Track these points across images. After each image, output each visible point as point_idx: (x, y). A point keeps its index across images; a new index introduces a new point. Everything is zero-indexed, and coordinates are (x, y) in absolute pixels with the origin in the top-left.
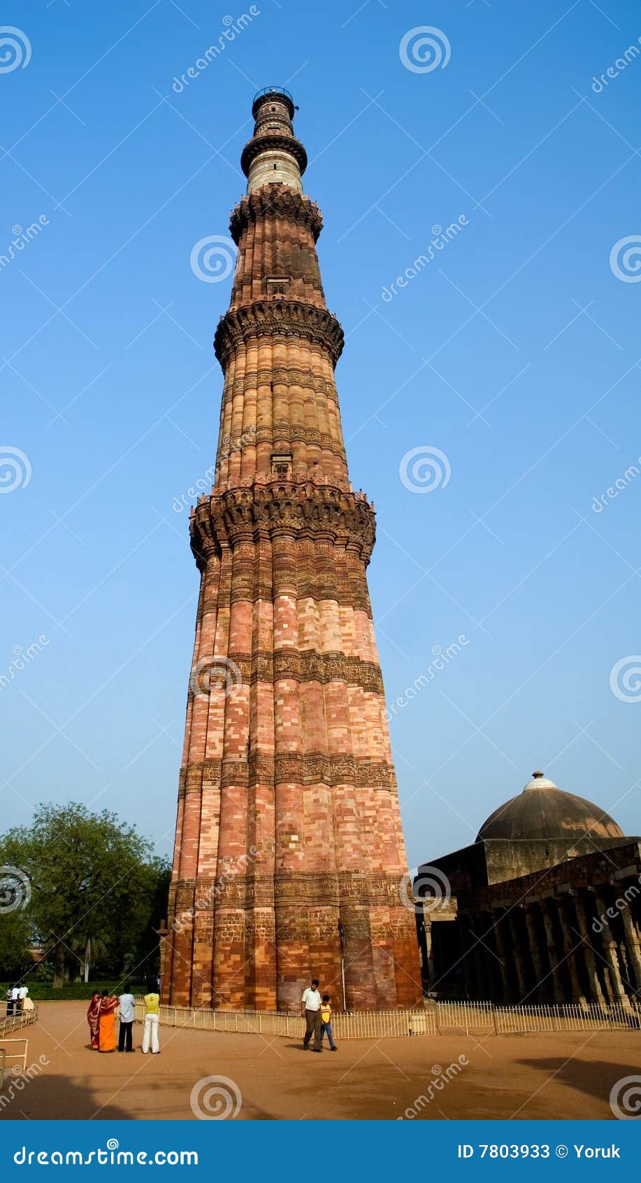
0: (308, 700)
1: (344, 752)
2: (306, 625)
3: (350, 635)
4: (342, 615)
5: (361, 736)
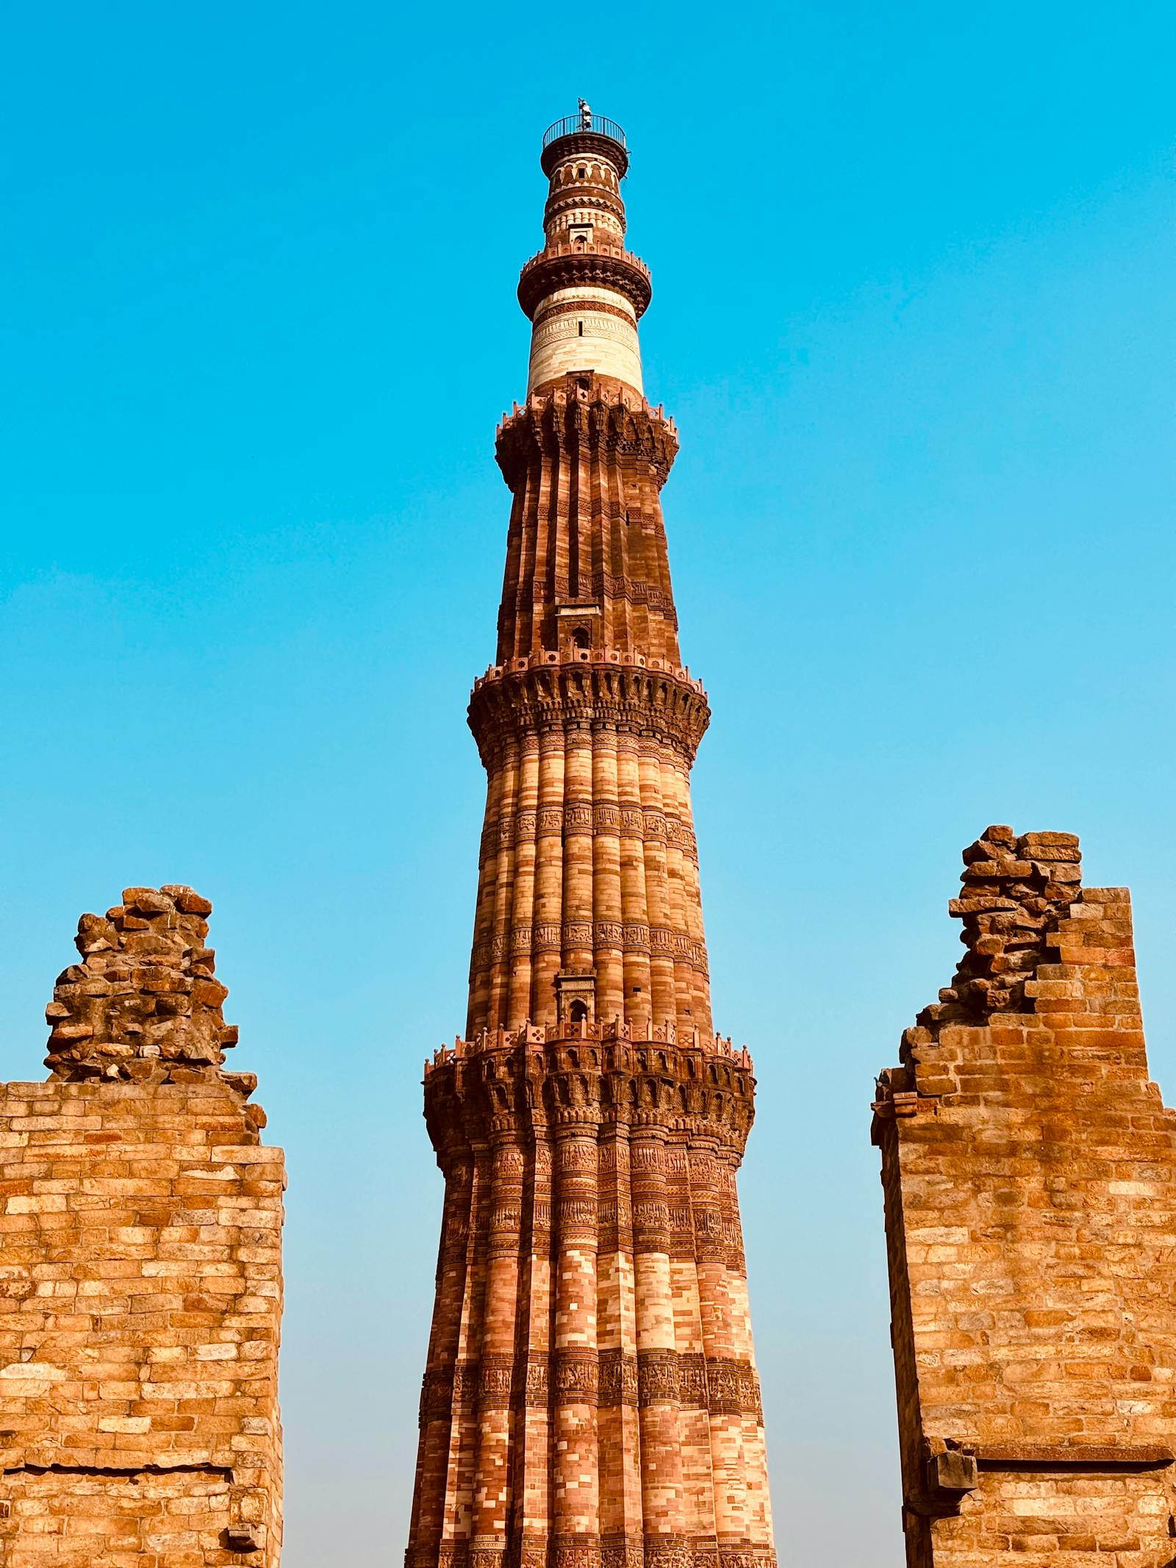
0: (609, 1439)
1: (669, 1531)
2: (610, 1302)
3: (689, 1313)
4: (676, 1277)
5: (702, 1499)
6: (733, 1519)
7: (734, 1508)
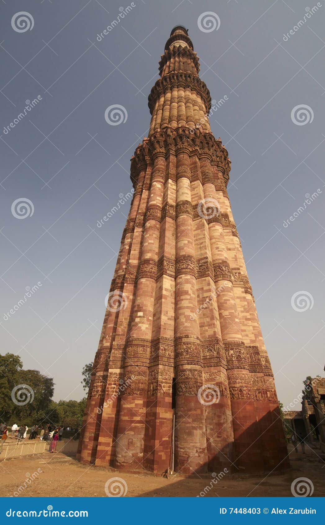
1: (184, 254)
2: (166, 193)
5: (202, 246)
6: (218, 255)
7: (218, 251)
